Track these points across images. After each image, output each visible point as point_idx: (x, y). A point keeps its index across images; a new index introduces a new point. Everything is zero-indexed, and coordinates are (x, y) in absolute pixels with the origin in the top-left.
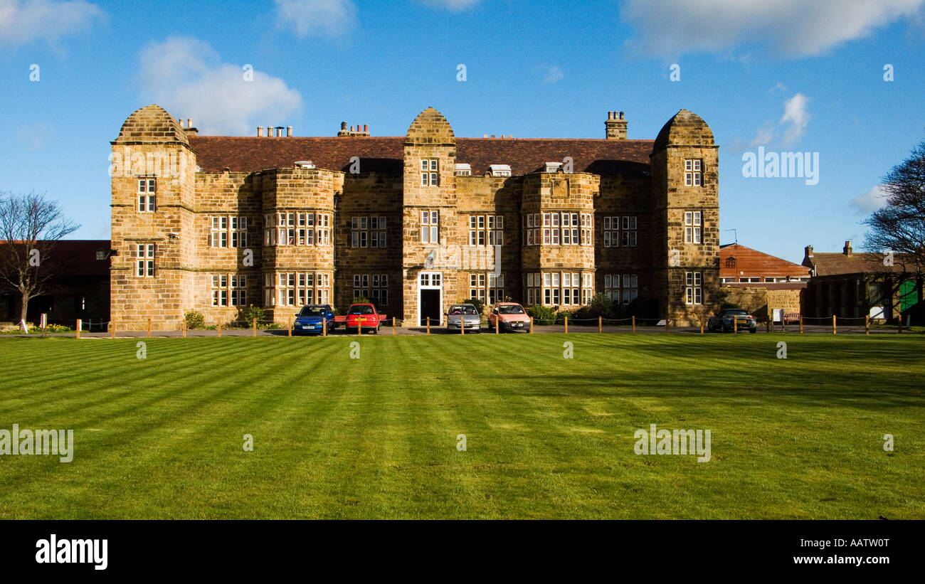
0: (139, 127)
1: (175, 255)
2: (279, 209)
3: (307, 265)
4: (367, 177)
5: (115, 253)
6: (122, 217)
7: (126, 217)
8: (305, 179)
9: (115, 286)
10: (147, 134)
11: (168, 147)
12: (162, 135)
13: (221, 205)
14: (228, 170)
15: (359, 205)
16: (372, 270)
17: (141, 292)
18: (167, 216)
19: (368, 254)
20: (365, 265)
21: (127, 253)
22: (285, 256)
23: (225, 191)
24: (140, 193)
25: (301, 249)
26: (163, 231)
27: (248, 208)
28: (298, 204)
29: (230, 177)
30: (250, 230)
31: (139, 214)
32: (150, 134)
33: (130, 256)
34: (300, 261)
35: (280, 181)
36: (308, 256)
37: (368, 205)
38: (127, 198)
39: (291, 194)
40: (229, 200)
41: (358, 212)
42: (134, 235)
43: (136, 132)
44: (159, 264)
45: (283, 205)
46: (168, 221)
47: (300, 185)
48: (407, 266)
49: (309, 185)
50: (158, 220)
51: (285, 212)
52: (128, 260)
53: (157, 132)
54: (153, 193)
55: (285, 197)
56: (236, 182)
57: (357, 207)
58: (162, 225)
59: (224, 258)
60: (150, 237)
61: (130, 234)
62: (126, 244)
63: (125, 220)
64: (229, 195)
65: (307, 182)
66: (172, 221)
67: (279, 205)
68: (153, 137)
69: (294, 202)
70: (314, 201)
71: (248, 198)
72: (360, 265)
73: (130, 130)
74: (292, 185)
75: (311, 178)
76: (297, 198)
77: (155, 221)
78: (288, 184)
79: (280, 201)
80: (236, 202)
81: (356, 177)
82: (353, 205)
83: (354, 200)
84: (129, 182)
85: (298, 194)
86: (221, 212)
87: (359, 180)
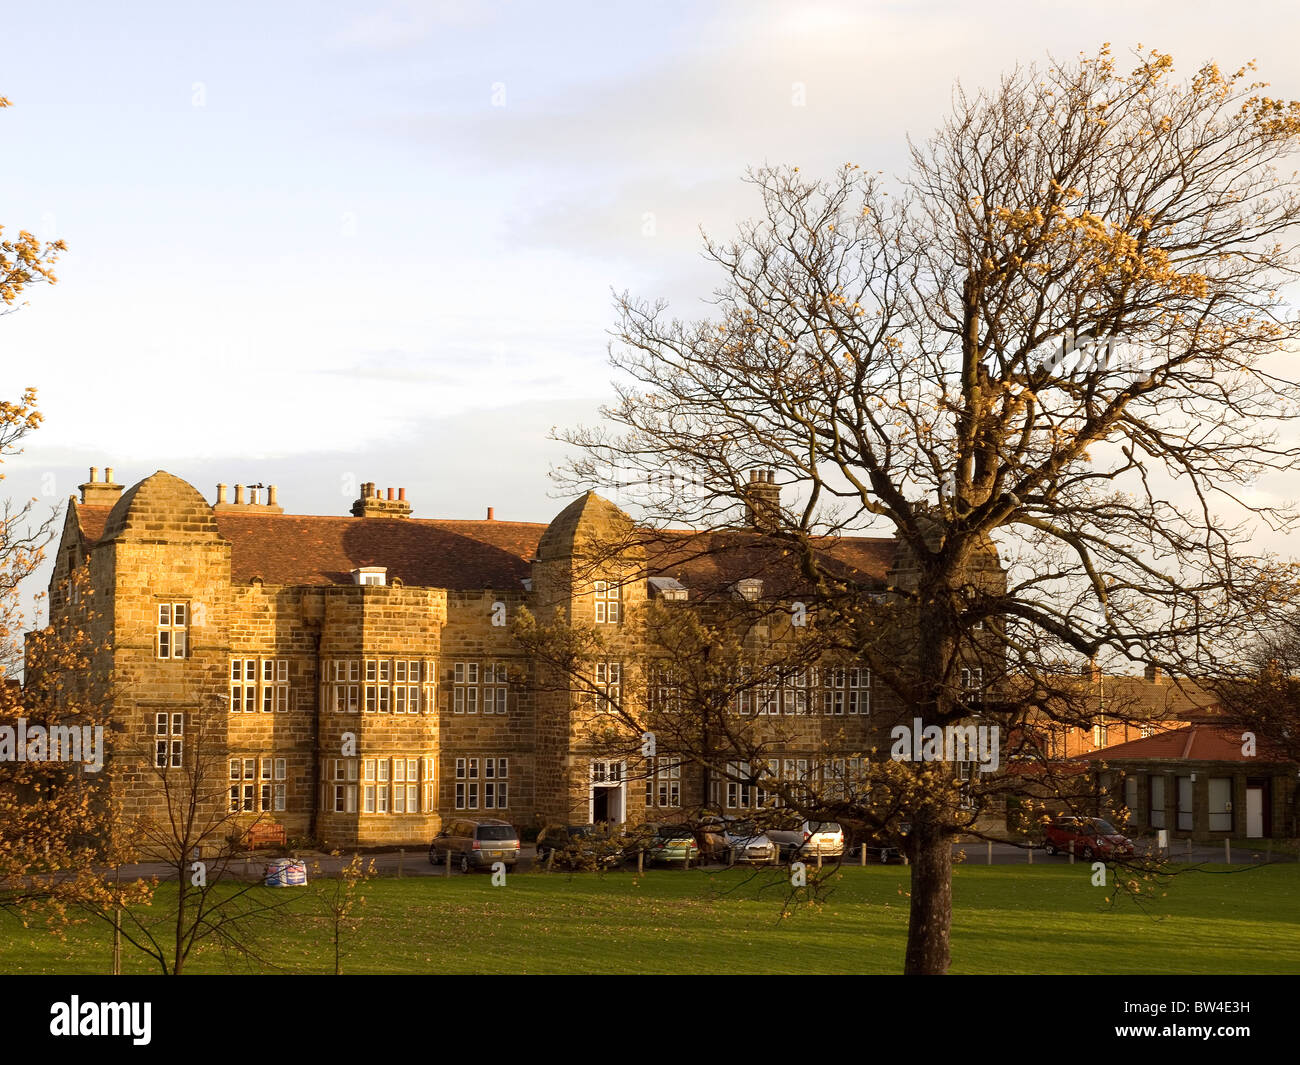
0: (158, 515)
1: (218, 732)
2: (367, 653)
3: (409, 745)
4: (478, 598)
5: (120, 727)
6: (132, 667)
7: (139, 667)
8: (407, 604)
9: (119, 785)
10: (173, 527)
11: (210, 550)
12: (196, 529)
13: (248, 640)
14: (261, 581)
15: (467, 644)
16: (488, 750)
17: (162, 794)
18: (206, 666)
19: (480, 725)
20: (476, 741)
21: (141, 729)
22: (375, 732)
23: (256, 616)
24: (161, 627)
25: (401, 719)
26: (200, 690)
27: (291, 647)
28: (396, 645)
29: (264, 593)
30: (294, 682)
31: (161, 661)
32: (178, 528)
33: (144, 733)
34: (399, 739)
35: (369, 608)
36: (412, 732)
37: (480, 644)
38: (140, 635)
39: (386, 629)
40: (261, 631)
41: (465, 656)
42: (153, 697)
43: (154, 522)
44: (193, 746)
45: (373, 646)
46: (209, 675)
47: (402, 615)
48: (573, 750)
49: (414, 615)
50: (192, 672)
51: (375, 658)
52: (141, 739)
53: (189, 523)
54: (182, 627)
55: (377, 634)
56: (272, 600)
57: (463, 647)
58: (199, 682)
59: (252, 731)
60: (180, 701)
61: (145, 696)
62: (139, 713)
63: (137, 672)
64: (261, 623)
65: (411, 609)
66: (214, 675)
67: (368, 647)
68: (182, 531)
69: (391, 642)
70: (421, 640)
71: (293, 628)
72: (466, 742)
73: (143, 518)
74: (387, 615)
75: (417, 603)
76: (396, 635)
77: (187, 675)
78: (382, 611)
79: (370, 640)
80: (271, 634)
81: (462, 598)
82: (459, 643)
83: (461, 635)
84: (145, 607)
85: (396, 629)
86: (247, 652)
87: (467, 602)
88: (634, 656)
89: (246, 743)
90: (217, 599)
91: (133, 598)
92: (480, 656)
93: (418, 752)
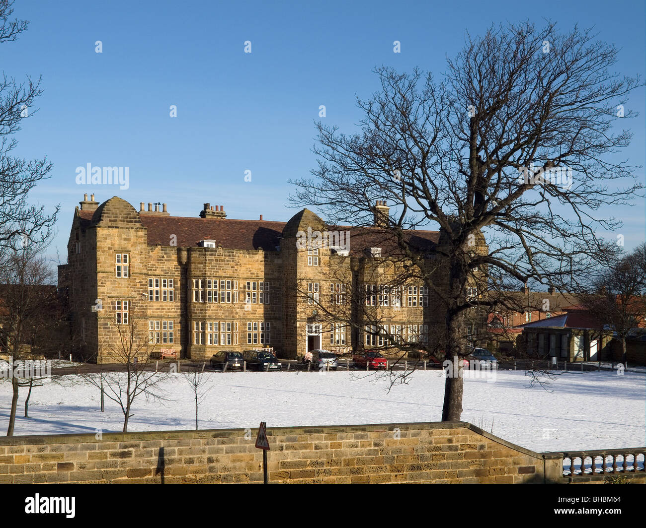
0: (115, 215)
1: (143, 309)
2: (208, 276)
3: (226, 316)
4: (257, 254)
6: (105, 281)
7: (108, 281)
8: (225, 256)
9: (101, 331)
10: (121, 221)
11: (138, 231)
12: (131, 222)
13: (156, 270)
14: (160, 245)
15: (252, 274)
18: (137, 281)
19: (258, 308)
20: (256, 315)
21: (110, 307)
22: (212, 310)
23: (158, 260)
24: (117, 264)
25: (223, 305)
26: (135, 291)
27: (175, 273)
28: (221, 273)
29: (162, 250)
30: (176, 289)
31: (118, 278)
32: (124, 221)
33: (111, 309)
34: (223, 313)
35: (208, 257)
36: (228, 311)
37: (257, 274)
38: (108, 267)
39: (216, 266)
40: (161, 267)
41: (251, 278)
42: (114, 294)
43: (113, 219)
44: (131, 315)
45: (211, 274)
46: (139, 285)
47: (223, 261)
48: (299, 319)
49: (228, 261)
50: (131, 284)
51: (211, 279)
52: (110, 312)
53: (128, 219)
54: (127, 264)
55: (212, 269)
56: (165, 254)
58: (135, 288)
59: (158, 309)
60: (127, 296)
61: (111, 293)
62: (108, 301)
63: (107, 283)
65: (227, 258)
66: (141, 285)
67: (208, 274)
68: (125, 223)
69: (218, 272)
70: (232, 271)
71: (175, 266)
72: (252, 315)
73: (108, 217)
74: (216, 260)
75: (230, 256)
76: (220, 269)
77: (130, 285)
78: (214, 259)
79: (209, 271)
81: (249, 254)
82: (248, 273)
83: (249, 270)
84: (110, 255)
85: (220, 267)
86: (155, 275)
87: (251, 255)
88: (325, 280)
89: (156, 314)
90: (141, 252)
91: (105, 251)
92: (257, 279)
93: (231, 319)
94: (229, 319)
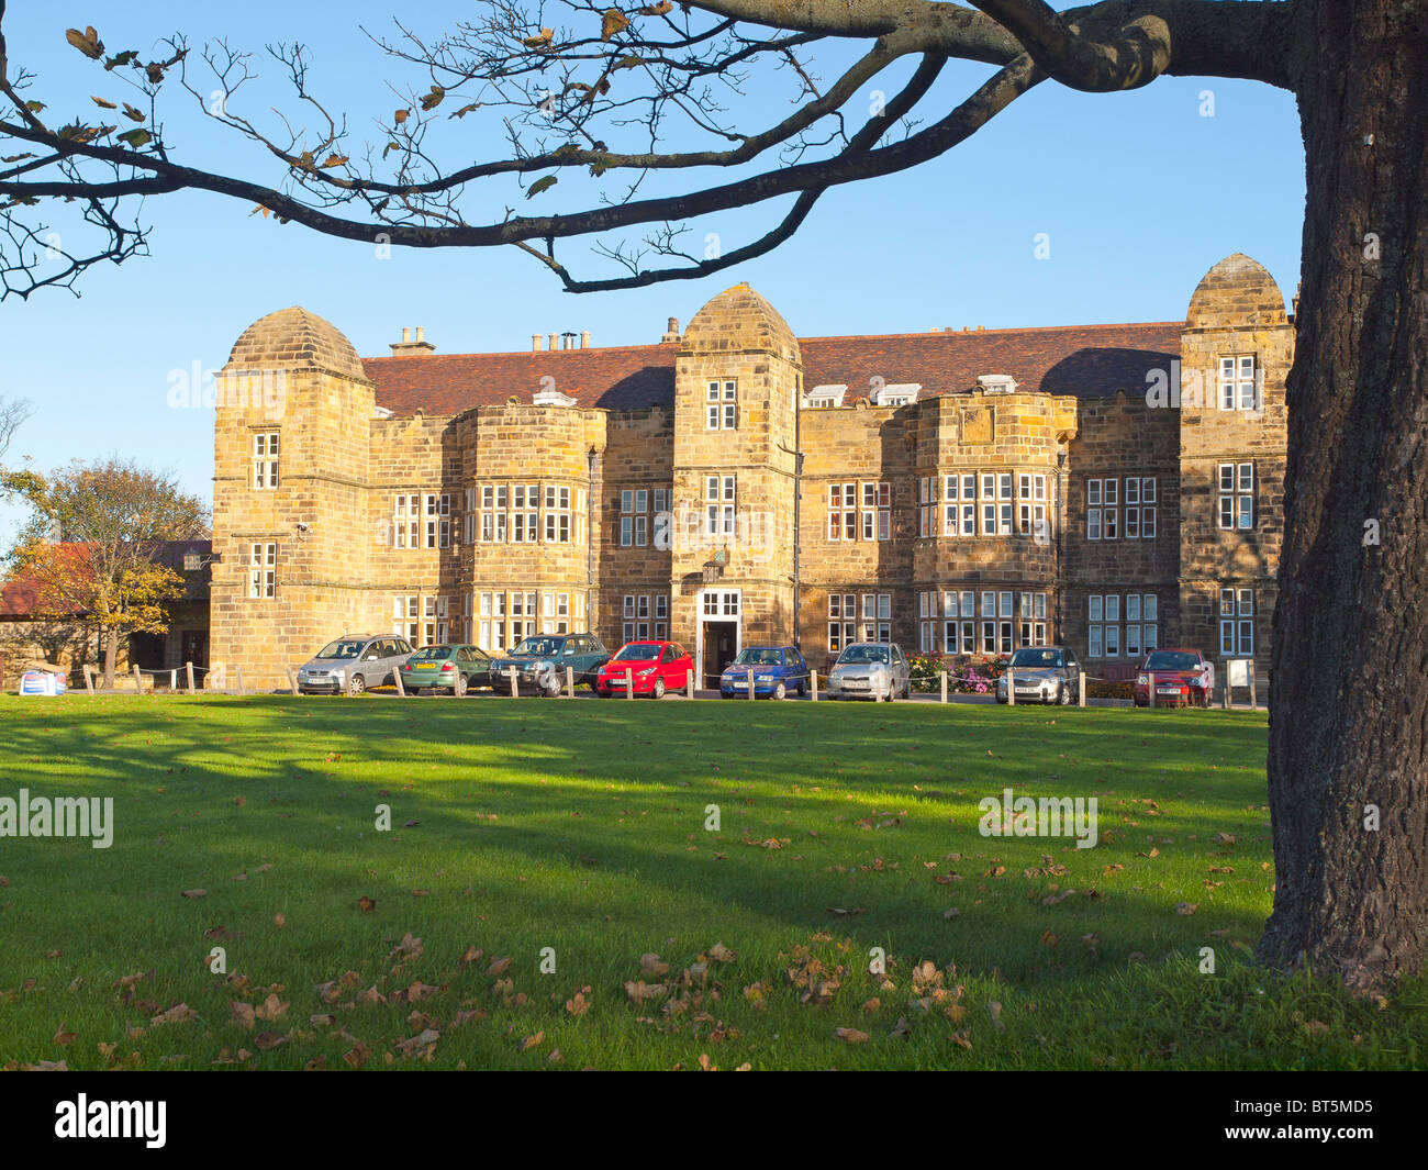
0: (259, 346)
1: (304, 563)
2: (481, 478)
3: (524, 577)
4: (646, 417)
5: (218, 558)
6: (227, 498)
7: (235, 497)
8: (523, 424)
9: (216, 614)
10: (269, 357)
11: (299, 377)
12: (289, 357)
13: (409, 475)
14: (420, 413)
15: (634, 469)
16: (655, 586)
17: (254, 624)
18: (294, 494)
19: (647, 558)
20: (643, 577)
21: (235, 559)
22: (489, 563)
23: (416, 449)
24: (256, 456)
25: (516, 549)
26: (288, 520)
27: (451, 479)
28: (511, 468)
29: (424, 425)
30: (454, 516)
31: (255, 491)
32: (274, 358)
33: (239, 564)
34: (514, 570)
35: (482, 430)
36: (528, 562)
37: (647, 468)
38: (236, 466)
39: (500, 452)
40: (422, 465)
41: (630, 481)
42: (246, 528)
43: (253, 354)
44: (282, 577)
45: (488, 471)
46: (296, 505)
47: (516, 436)
49: (529, 436)
50: (281, 501)
51: (490, 483)
52: (236, 570)
53: (284, 352)
54: (276, 457)
55: (490, 458)
56: (432, 433)
57: (629, 472)
58: (287, 511)
60: (270, 531)
61: (239, 526)
62: (233, 543)
63: (232, 502)
64: (422, 456)
65: (528, 429)
66: (302, 504)
67: (481, 472)
68: (277, 361)
69: (506, 465)
70: (539, 462)
72: (632, 577)
73: (245, 351)
74: (502, 436)
75: (534, 422)
76: (511, 458)
77: (278, 504)
78: (496, 433)
79: (483, 465)
81: (627, 418)
82: (622, 469)
83: (625, 460)
84: (241, 438)
85: (511, 452)
87: (632, 422)
88: (751, 467)
89: (406, 581)
91: (229, 429)
92: (648, 481)
93: (533, 584)
94: (526, 584)
